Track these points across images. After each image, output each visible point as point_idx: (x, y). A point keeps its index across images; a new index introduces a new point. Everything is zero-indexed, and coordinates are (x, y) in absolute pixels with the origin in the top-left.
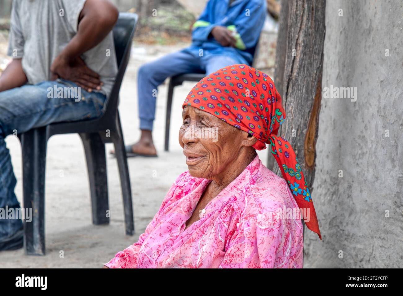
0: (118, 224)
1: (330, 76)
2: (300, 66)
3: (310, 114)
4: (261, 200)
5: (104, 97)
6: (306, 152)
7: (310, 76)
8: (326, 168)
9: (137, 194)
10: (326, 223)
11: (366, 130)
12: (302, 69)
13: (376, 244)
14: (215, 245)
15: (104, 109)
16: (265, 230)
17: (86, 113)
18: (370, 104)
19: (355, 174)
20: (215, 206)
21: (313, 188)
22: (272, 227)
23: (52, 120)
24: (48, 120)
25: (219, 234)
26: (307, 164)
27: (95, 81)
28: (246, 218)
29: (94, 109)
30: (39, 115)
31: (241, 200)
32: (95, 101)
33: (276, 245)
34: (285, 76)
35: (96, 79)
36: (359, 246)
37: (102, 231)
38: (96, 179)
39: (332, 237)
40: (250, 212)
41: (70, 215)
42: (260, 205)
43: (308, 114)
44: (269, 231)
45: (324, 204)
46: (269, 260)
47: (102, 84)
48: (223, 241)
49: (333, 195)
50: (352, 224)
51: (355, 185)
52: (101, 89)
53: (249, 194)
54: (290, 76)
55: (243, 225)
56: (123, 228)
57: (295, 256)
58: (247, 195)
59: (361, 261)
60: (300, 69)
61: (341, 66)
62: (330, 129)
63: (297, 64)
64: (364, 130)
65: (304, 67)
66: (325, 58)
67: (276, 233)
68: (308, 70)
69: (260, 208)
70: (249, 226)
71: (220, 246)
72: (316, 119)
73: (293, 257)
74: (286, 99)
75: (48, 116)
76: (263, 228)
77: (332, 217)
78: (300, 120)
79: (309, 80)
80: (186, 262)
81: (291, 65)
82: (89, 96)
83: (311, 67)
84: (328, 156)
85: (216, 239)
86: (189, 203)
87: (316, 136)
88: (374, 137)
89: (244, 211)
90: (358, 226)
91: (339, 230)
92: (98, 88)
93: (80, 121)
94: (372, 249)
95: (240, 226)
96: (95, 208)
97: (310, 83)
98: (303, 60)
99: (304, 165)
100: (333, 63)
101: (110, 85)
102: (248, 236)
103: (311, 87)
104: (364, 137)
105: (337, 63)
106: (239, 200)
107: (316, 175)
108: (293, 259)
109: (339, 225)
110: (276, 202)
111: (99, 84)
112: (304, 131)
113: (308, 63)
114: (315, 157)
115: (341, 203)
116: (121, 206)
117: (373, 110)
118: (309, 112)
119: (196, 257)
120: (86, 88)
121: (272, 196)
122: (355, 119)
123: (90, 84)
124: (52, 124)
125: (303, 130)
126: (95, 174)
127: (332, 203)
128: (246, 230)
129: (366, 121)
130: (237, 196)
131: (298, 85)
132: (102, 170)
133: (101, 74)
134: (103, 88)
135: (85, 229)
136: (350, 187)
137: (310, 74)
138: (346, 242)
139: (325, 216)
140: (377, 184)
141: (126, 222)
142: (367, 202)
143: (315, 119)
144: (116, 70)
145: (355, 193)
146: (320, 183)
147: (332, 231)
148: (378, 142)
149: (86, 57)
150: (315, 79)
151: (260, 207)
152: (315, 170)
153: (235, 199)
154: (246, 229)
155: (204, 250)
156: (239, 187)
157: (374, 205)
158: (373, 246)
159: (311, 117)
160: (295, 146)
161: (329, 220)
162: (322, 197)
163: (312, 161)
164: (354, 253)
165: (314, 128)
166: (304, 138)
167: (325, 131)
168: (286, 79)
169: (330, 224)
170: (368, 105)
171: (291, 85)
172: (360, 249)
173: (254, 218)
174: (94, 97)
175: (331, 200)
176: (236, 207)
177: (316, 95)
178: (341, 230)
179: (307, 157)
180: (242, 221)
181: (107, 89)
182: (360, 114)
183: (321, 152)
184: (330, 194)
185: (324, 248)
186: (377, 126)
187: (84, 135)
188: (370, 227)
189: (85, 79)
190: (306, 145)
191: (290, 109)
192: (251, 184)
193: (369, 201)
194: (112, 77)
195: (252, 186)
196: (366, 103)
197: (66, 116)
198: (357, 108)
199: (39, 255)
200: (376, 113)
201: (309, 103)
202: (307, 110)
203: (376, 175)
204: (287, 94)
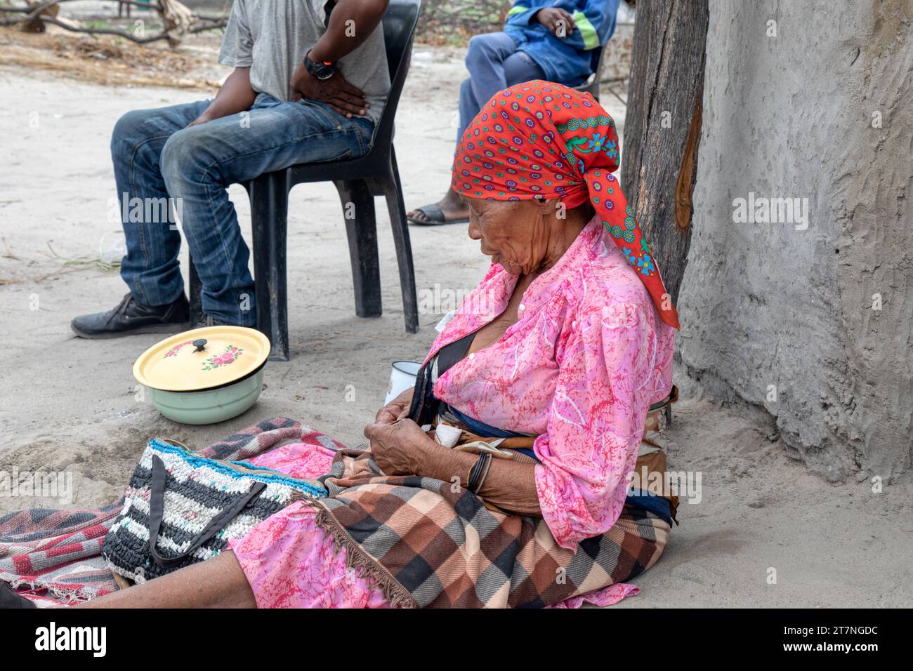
0: (394, 315)
1: (715, 88)
2: (670, 73)
3: (685, 146)
4: (608, 283)
5: (370, 124)
6: (678, 204)
7: (685, 88)
8: (708, 230)
9: (421, 272)
10: (707, 313)
11: (770, 170)
12: (673, 78)
13: (782, 342)
14: (540, 352)
15: (372, 143)
16: (614, 330)
17: (344, 149)
18: (776, 131)
19: (752, 239)
20: (540, 299)
21: (687, 261)
22: (625, 325)
23: (293, 161)
24: (288, 160)
25: (546, 336)
26: (678, 224)
27: (357, 101)
28: (586, 313)
29: (357, 143)
30: (273, 151)
31: (577, 285)
32: (357, 132)
33: (633, 352)
34: (646, 90)
35: (358, 97)
36: (755, 346)
37: (371, 326)
38: (360, 249)
39: (715, 333)
40: (591, 304)
41: (324, 302)
42: (606, 292)
43: (682, 147)
44: (622, 333)
45: (703, 284)
46: (624, 374)
47: (367, 105)
48: (552, 346)
49: (717, 270)
50: (746, 314)
51: (752, 254)
52: (365, 114)
53: (588, 275)
54: (655, 89)
55: (582, 324)
56: (401, 321)
57: (663, 364)
58: (585, 277)
59: (758, 368)
60: (669, 78)
61: (732, 72)
62: (714, 170)
63: (665, 71)
64: (767, 171)
65: (676, 75)
66: (708, 61)
67: (632, 335)
68: (681, 79)
69: (606, 298)
70: (589, 325)
71: (547, 353)
72: (694, 155)
73: (660, 367)
74: (648, 124)
75: (287, 155)
76: (612, 327)
77: (716, 303)
78: (669, 156)
79: (683, 94)
80: (495, 374)
81: (656, 72)
82: (349, 124)
83: (686, 75)
84: (710, 212)
85: (540, 343)
86: (503, 287)
87: (694, 182)
88: (781, 181)
89: (582, 303)
90: (755, 316)
91: (726, 322)
92: (362, 112)
93: (336, 161)
94: (774, 349)
95: (578, 325)
96: (360, 292)
97: (685, 100)
98: (673, 63)
99: (674, 225)
100: (720, 68)
101: (379, 107)
102: (589, 340)
103: (687, 106)
104: (766, 181)
105: (726, 67)
106: (574, 285)
107: (692, 241)
108: (660, 370)
109: (727, 315)
110: (631, 288)
111: (363, 106)
112: (676, 174)
113: (681, 69)
114: (692, 213)
115: (730, 283)
116: (398, 290)
117: (781, 139)
118: (683, 144)
119: (510, 370)
120: (344, 112)
121: (623, 278)
122: (753, 154)
123: (350, 107)
124: (293, 166)
125: (673, 172)
126: (359, 242)
127: (716, 282)
128: (586, 332)
129: (770, 158)
130: (569, 279)
131: (667, 103)
132: (370, 236)
133: (365, 90)
134: (369, 112)
135: (345, 323)
136: (744, 258)
137: (685, 85)
138: (736, 341)
139: (705, 301)
140: (785, 253)
141: (406, 312)
142: (770, 280)
143: (691, 154)
144: (389, 84)
145: (752, 267)
146: (698, 253)
147: (715, 325)
148: (787, 189)
149: (343, 64)
150: (693, 94)
151: (606, 295)
152: (691, 234)
153: (568, 284)
154: (585, 329)
155: (523, 359)
156: (573, 265)
157: (780, 285)
158: (777, 345)
159: (686, 152)
160: (661, 197)
161: (711, 308)
162: (701, 274)
163: (687, 220)
164: (747, 356)
165: (690, 169)
166: (674, 184)
167: (707, 173)
168: (647, 94)
169: (712, 314)
170: (773, 132)
171: (655, 102)
172: (756, 351)
173: (598, 313)
174: (356, 126)
175: (714, 278)
176: (570, 297)
177: (694, 118)
178: (729, 322)
179: (679, 214)
180: (580, 317)
181: (375, 114)
182: (759, 147)
183: (700, 205)
184: (712, 270)
185: (704, 349)
186: (786, 164)
187: (342, 183)
188: (772, 317)
189: (342, 100)
190: (678, 194)
191: (654, 139)
192: (590, 260)
193: (773, 278)
194: (383, 95)
195: (593, 263)
196: (771, 129)
197: (314, 156)
198: (756, 137)
199: (281, 360)
200: (785, 144)
201: (683, 130)
202: (680, 142)
203: (783, 238)
204: (649, 117)
